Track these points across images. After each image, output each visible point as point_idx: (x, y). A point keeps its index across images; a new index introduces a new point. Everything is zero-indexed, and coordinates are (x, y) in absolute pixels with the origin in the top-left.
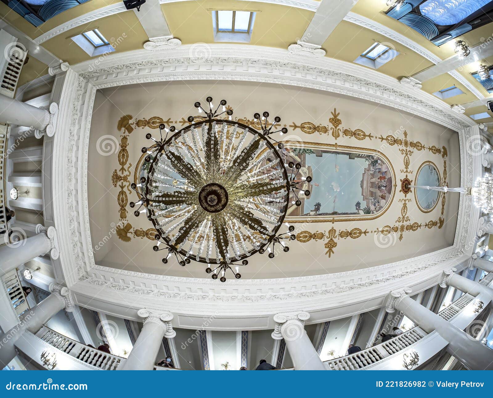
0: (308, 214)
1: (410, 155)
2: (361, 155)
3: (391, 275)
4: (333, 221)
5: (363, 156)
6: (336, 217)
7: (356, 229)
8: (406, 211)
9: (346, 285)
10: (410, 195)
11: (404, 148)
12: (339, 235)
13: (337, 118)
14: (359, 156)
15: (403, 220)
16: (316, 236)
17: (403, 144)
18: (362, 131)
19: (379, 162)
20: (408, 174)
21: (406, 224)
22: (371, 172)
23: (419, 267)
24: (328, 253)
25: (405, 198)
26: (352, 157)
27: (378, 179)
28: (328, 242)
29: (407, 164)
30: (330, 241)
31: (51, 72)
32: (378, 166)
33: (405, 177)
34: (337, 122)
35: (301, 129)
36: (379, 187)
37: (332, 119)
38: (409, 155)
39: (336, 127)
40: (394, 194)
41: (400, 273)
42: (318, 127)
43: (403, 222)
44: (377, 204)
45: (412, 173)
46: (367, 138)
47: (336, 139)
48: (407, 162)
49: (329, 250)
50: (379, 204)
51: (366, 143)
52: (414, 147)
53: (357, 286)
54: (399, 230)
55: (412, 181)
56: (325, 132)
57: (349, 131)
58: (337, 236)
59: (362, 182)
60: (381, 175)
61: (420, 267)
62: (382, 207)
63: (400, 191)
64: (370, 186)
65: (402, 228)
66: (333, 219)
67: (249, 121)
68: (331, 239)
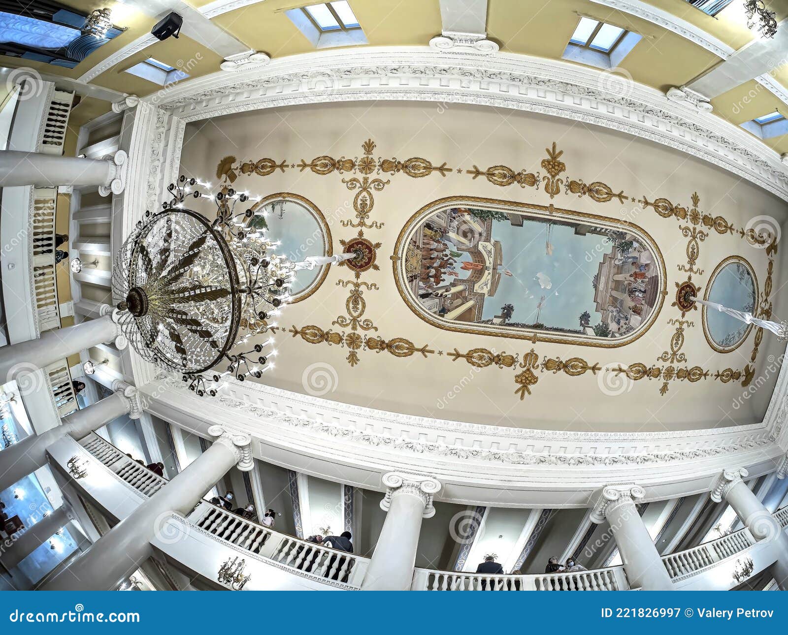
0: (489, 321)
1: (701, 240)
2: (598, 229)
3: (625, 455)
4: (534, 340)
5: (603, 231)
6: (541, 333)
7: (576, 359)
8: (680, 342)
9: (535, 454)
10: (692, 315)
11: (691, 226)
12: (544, 364)
13: (558, 159)
14: (594, 231)
15: (673, 358)
16: (500, 360)
17: (688, 216)
18: (606, 186)
19: (635, 245)
20: (692, 274)
21: (676, 365)
22: (617, 262)
23: (684, 451)
24: (520, 393)
25: (681, 319)
26: (581, 232)
27: (631, 276)
28: (522, 374)
29: (693, 257)
30: (525, 372)
31: (116, 109)
32: (632, 253)
33: (686, 280)
34: (556, 168)
35: (487, 177)
36: (631, 292)
37: (548, 161)
38: (698, 240)
39: (553, 176)
40: (661, 308)
41: (644, 453)
42: (519, 174)
43: (672, 362)
44: (622, 322)
45: (701, 274)
46: (615, 200)
47: (552, 197)
48: (693, 253)
49: (523, 387)
50: (627, 322)
51: (611, 208)
52: (712, 226)
53: (554, 459)
54: (662, 375)
55: (699, 289)
56: (532, 184)
57: (580, 185)
58: (540, 365)
59: (597, 278)
60: (637, 270)
61: (687, 450)
62: (632, 329)
63: (674, 305)
64: (613, 287)
65: (669, 373)
66: (535, 335)
67: (399, 163)
68: (528, 370)
